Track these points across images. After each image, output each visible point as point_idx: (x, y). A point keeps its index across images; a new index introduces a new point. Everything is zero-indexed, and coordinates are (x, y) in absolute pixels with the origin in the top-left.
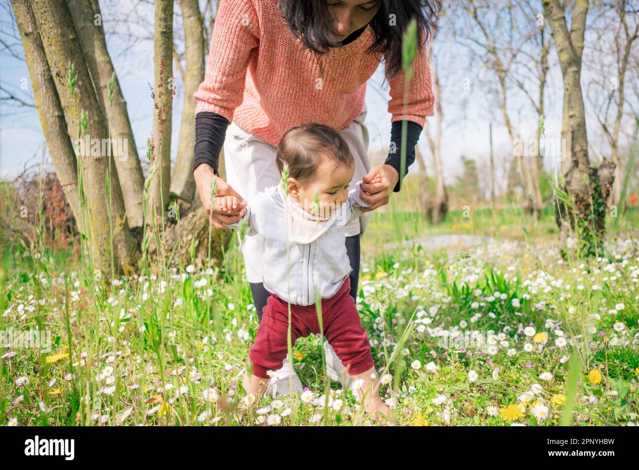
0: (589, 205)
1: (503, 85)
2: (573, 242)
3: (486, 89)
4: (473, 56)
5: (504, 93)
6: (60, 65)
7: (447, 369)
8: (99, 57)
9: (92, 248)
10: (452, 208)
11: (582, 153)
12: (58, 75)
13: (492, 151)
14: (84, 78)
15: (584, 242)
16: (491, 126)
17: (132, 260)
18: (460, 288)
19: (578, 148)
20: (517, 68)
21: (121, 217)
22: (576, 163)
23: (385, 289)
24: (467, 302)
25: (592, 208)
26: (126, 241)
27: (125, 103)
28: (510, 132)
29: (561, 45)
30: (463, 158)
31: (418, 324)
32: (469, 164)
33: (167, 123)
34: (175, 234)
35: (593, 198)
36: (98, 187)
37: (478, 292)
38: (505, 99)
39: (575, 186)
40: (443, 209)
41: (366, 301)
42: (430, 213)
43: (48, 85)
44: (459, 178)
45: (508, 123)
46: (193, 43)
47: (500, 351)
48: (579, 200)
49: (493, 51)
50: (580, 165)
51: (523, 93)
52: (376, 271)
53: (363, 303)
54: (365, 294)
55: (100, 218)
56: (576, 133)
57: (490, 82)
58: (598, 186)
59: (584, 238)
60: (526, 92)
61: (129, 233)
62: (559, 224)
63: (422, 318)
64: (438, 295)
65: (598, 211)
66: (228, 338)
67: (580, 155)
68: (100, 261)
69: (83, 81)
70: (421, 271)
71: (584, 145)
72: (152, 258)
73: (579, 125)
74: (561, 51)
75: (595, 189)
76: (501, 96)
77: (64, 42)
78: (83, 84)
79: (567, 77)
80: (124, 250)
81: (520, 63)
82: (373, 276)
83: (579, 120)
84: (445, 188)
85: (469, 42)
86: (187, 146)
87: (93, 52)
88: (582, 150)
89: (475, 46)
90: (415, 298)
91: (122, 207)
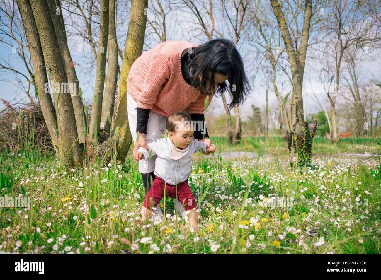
0: (304, 141)
1: (274, 69)
2: (295, 159)
3: (265, 70)
4: (259, 52)
5: (275, 73)
6: (51, 65)
7: (225, 211)
8: (66, 59)
9: (60, 153)
10: (244, 136)
11: (301, 116)
12: (50, 69)
13: (267, 105)
14: (62, 71)
15: (301, 159)
16: (267, 90)
17: (80, 160)
18: (237, 179)
19: (299, 113)
20: (282, 60)
21: (76, 138)
22: (298, 120)
23: (202, 178)
24: (240, 185)
25: (305, 142)
26: (77, 150)
27: (78, 82)
28: (277, 95)
29: (292, 63)
30: (253, 106)
31: (216, 193)
32: (256, 110)
33: (101, 94)
34: (101, 148)
35: (306, 138)
36: (65, 123)
37: (245, 181)
38: (275, 77)
39: (297, 132)
40: (238, 136)
41: (193, 183)
42: (231, 138)
43: (42, 73)
44: (250, 118)
45: (276, 90)
46: (113, 52)
47: (248, 205)
48: (299, 138)
49: (270, 50)
50: (300, 122)
51: (285, 74)
52: (198, 170)
53: (191, 184)
54: (193, 180)
55: (65, 139)
56: (298, 106)
57: (268, 67)
58: (308, 132)
59: (301, 157)
60: (287, 73)
61: (79, 147)
62: (290, 150)
63: (217, 190)
64: (226, 181)
65: (308, 144)
66: (130, 197)
67: (300, 117)
68: (63, 159)
69: (61, 73)
70: (221, 170)
71: (301, 112)
72: (90, 159)
73: (299, 102)
74: (292, 66)
75: (306, 133)
76: (273, 75)
77: (54, 54)
78: (62, 74)
79: (294, 79)
80: (76, 154)
81: (284, 58)
82: (197, 172)
83: (299, 100)
84: (240, 124)
85: (257, 44)
86: (108, 104)
87: (64, 56)
88: (300, 114)
89: (259, 47)
90: (216, 183)
91: (76, 134)
